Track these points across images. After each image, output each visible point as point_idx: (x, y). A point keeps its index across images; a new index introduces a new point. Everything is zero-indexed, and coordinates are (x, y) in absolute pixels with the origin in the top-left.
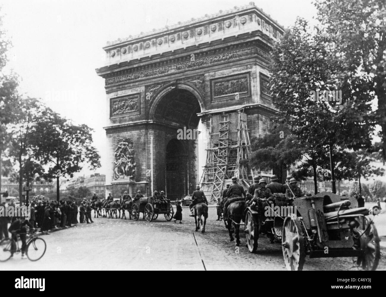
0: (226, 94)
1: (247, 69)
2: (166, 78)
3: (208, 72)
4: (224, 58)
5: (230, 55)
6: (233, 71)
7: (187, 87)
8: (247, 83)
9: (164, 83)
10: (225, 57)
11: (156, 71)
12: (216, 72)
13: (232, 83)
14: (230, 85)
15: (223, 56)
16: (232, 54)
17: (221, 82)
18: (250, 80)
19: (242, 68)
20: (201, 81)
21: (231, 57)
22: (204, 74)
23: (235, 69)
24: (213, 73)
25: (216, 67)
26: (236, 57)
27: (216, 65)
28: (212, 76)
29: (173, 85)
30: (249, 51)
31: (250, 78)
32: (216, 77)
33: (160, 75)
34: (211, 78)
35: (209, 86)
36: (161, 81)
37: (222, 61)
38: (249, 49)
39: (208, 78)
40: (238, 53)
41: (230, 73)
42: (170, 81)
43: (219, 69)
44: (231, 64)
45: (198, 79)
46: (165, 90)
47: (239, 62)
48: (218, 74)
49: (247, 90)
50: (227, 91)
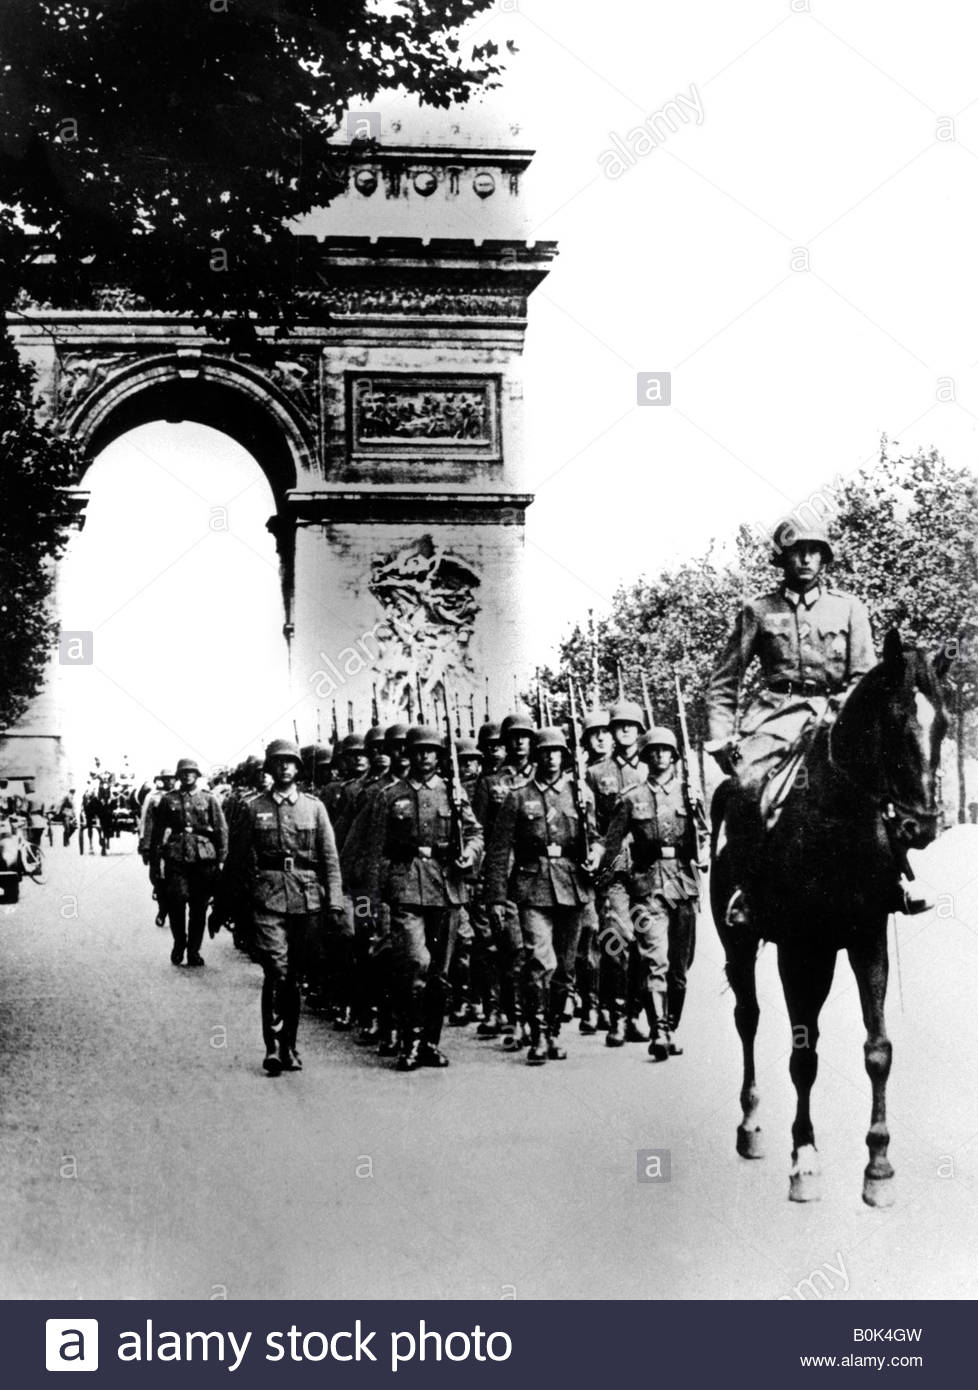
0: (406, 433)
1: (489, 361)
2: (160, 330)
3: (337, 341)
4: (405, 304)
5: (430, 299)
6: (439, 360)
7: (248, 383)
8: (486, 413)
9: (143, 349)
10: (413, 302)
11: (111, 296)
12: (371, 351)
13: (427, 401)
14: (418, 405)
15: (409, 298)
16: (439, 297)
17: (386, 389)
18: (499, 405)
19: (471, 354)
20: (305, 371)
21: (435, 308)
22: (322, 347)
23: (446, 352)
24: (361, 350)
25: (374, 332)
26: (450, 311)
28: (354, 360)
29: (189, 363)
30: (500, 300)
31: (498, 396)
32: (369, 368)
33: (130, 314)
34: (353, 368)
35: (341, 396)
36: (132, 340)
37: (401, 317)
38: (504, 296)
39: (336, 367)
40: (462, 297)
41: (428, 364)
42: (173, 348)
43: (381, 342)
44: (433, 333)
45: (292, 359)
46: (141, 377)
47: (461, 333)
48: (381, 360)
49: (488, 435)
50: (408, 426)
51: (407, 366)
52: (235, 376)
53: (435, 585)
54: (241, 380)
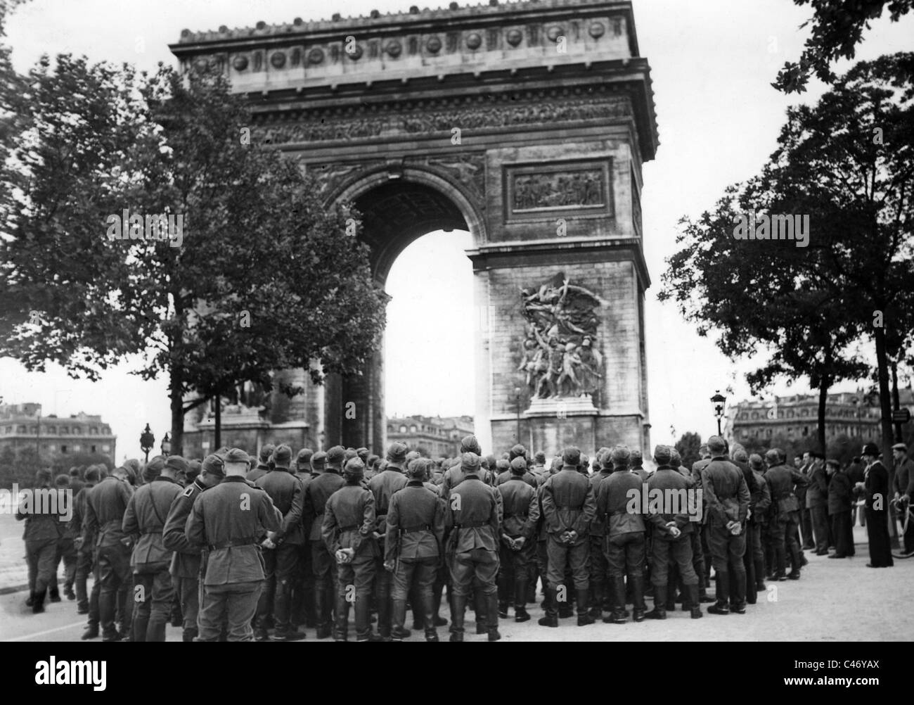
0: (546, 204)
1: (604, 149)
2: (374, 148)
3: (496, 145)
4: (542, 115)
5: (560, 110)
6: (568, 151)
7: (437, 179)
8: (603, 185)
9: (365, 161)
10: (548, 113)
11: (342, 129)
12: (520, 149)
13: (561, 180)
14: (554, 184)
15: (543, 111)
16: (565, 108)
17: (531, 175)
18: (611, 178)
19: (591, 145)
20: (475, 168)
21: (563, 116)
22: (485, 150)
23: (573, 146)
24: (511, 151)
25: (521, 136)
26: (574, 117)
27: (522, 131)
28: (508, 157)
29: (391, 169)
30: (610, 107)
31: (611, 173)
32: (518, 162)
33: (354, 139)
34: (507, 162)
35: (499, 182)
36: (357, 157)
37: (540, 124)
38: (612, 102)
39: (496, 162)
40: (581, 107)
41: (560, 155)
42: (384, 159)
43: (527, 143)
44: (562, 133)
45: (466, 160)
46: (365, 181)
47: (583, 131)
48: (526, 154)
49: (603, 200)
50: (547, 198)
51: (545, 157)
52: (429, 176)
53: (564, 307)
54: (433, 177)
